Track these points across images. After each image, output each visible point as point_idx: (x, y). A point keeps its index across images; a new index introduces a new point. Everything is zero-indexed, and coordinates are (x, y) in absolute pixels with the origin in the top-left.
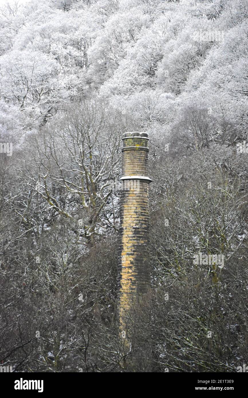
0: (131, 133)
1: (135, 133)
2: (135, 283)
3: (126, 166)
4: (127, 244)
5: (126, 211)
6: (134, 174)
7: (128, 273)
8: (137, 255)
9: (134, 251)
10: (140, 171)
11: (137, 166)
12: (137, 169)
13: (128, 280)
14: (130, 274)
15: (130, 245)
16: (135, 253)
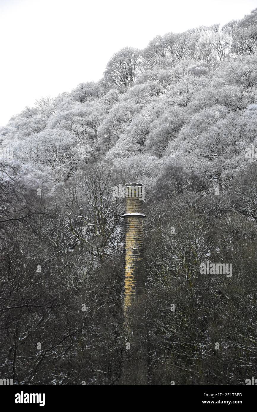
0: (131, 183)
1: (133, 184)
2: (135, 288)
3: (127, 206)
4: (128, 261)
5: (128, 238)
6: (133, 212)
7: (130, 281)
8: (136, 268)
9: (134, 266)
10: (137, 209)
11: (135, 206)
12: (135, 208)
13: (130, 286)
14: (131, 282)
15: (130, 261)
16: (134, 267)
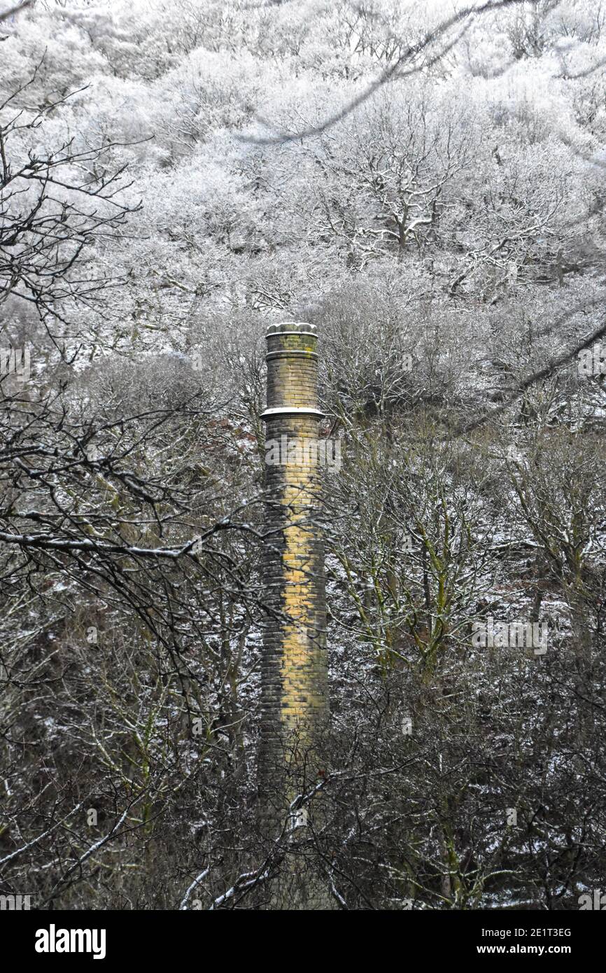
0: (298, 325)
1: (304, 326)
2: (314, 614)
3: (287, 387)
4: (296, 539)
5: (292, 474)
6: (304, 403)
7: (301, 594)
8: (315, 559)
9: (310, 553)
10: (313, 398)
11: (308, 389)
12: (309, 394)
13: (301, 607)
14: (304, 597)
15: (302, 540)
16: (312, 556)
